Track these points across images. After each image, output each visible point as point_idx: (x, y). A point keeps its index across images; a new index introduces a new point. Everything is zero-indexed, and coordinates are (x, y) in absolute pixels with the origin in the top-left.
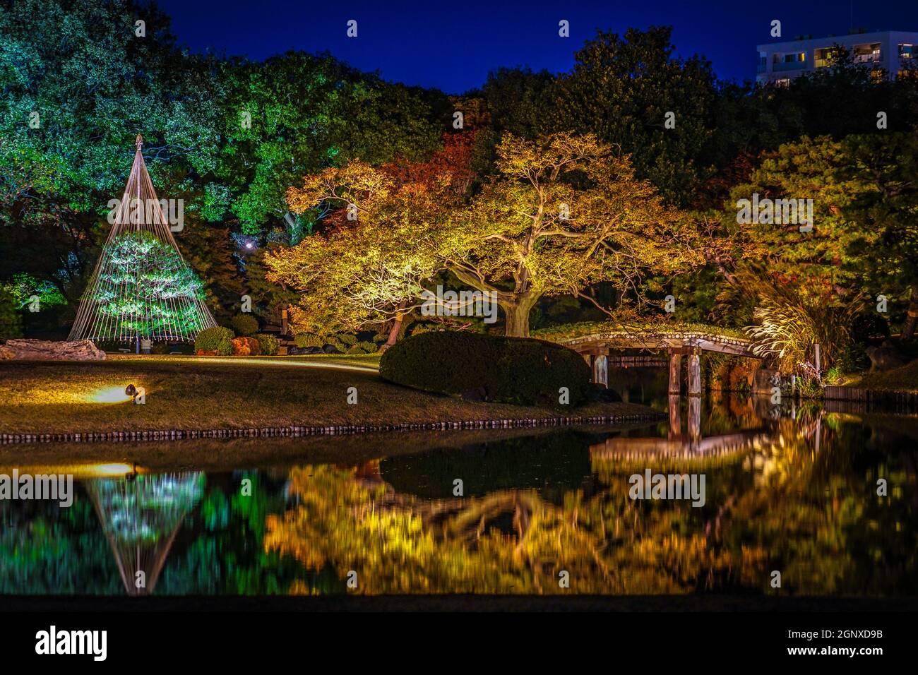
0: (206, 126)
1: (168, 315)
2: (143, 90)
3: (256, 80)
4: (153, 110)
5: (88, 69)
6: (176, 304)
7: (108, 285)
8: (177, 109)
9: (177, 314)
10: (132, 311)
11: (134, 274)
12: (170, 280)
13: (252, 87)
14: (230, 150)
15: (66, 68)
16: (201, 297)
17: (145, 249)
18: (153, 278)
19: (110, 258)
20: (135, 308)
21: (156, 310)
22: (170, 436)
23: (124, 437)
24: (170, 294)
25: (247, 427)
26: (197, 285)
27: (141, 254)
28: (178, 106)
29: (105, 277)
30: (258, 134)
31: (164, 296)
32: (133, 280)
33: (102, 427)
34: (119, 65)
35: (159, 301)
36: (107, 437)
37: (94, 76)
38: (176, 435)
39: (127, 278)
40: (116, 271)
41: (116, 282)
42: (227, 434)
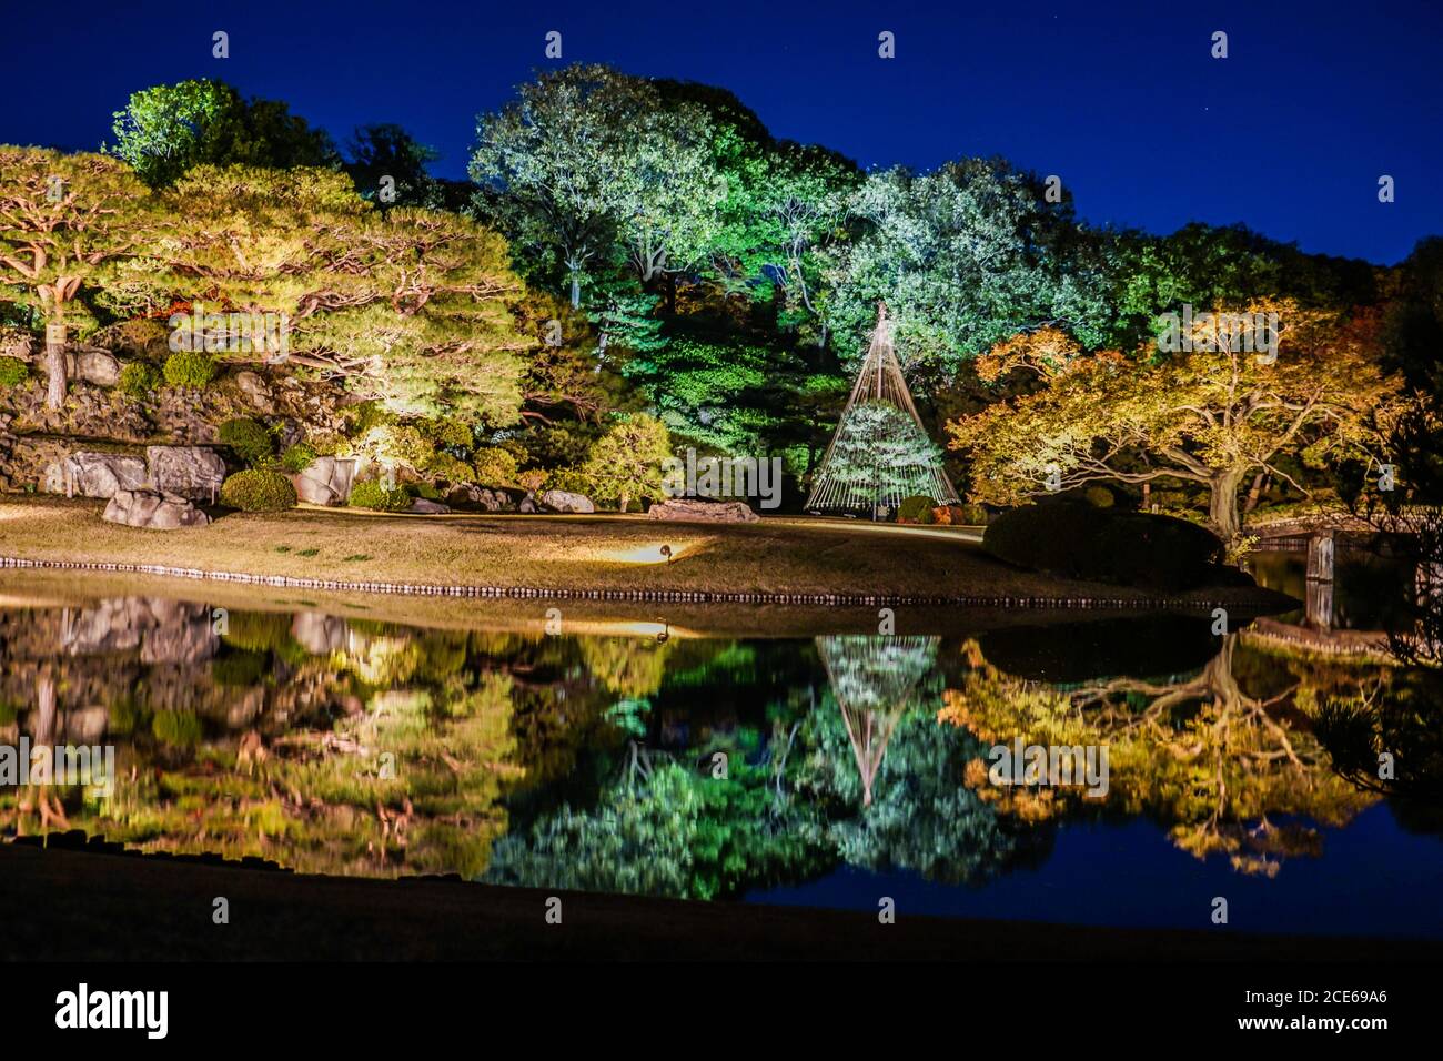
0: (1093, 300)
1: (898, 482)
2: (1031, 262)
3: (1150, 253)
4: (1041, 283)
5: (975, 245)
6: (908, 472)
7: (842, 452)
8: (1065, 282)
9: (906, 482)
10: (860, 478)
11: (868, 441)
12: (900, 447)
13: (1145, 260)
14: (1120, 324)
15: (955, 245)
16: (936, 465)
17: (879, 416)
18: (883, 445)
19: (846, 425)
20: (864, 475)
21: (885, 477)
22: (692, 598)
23: (644, 596)
24: (900, 462)
25: (779, 592)
26: (932, 453)
27: (874, 421)
28: (1066, 280)
29: (840, 444)
30: (1149, 308)
31: (894, 463)
32: (865, 447)
33: (625, 586)
34: (1006, 240)
35: (889, 470)
36: (626, 596)
37: (980, 251)
38: (699, 598)
39: (861, 446)
40: (849, 438)
41: (850, 448)
42: (756, 598)
